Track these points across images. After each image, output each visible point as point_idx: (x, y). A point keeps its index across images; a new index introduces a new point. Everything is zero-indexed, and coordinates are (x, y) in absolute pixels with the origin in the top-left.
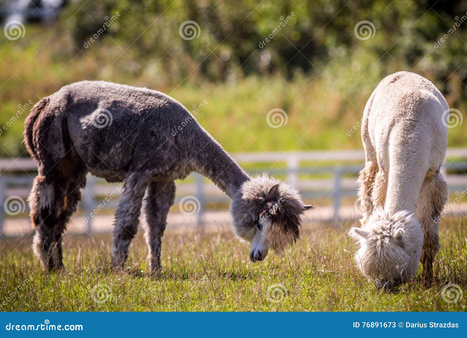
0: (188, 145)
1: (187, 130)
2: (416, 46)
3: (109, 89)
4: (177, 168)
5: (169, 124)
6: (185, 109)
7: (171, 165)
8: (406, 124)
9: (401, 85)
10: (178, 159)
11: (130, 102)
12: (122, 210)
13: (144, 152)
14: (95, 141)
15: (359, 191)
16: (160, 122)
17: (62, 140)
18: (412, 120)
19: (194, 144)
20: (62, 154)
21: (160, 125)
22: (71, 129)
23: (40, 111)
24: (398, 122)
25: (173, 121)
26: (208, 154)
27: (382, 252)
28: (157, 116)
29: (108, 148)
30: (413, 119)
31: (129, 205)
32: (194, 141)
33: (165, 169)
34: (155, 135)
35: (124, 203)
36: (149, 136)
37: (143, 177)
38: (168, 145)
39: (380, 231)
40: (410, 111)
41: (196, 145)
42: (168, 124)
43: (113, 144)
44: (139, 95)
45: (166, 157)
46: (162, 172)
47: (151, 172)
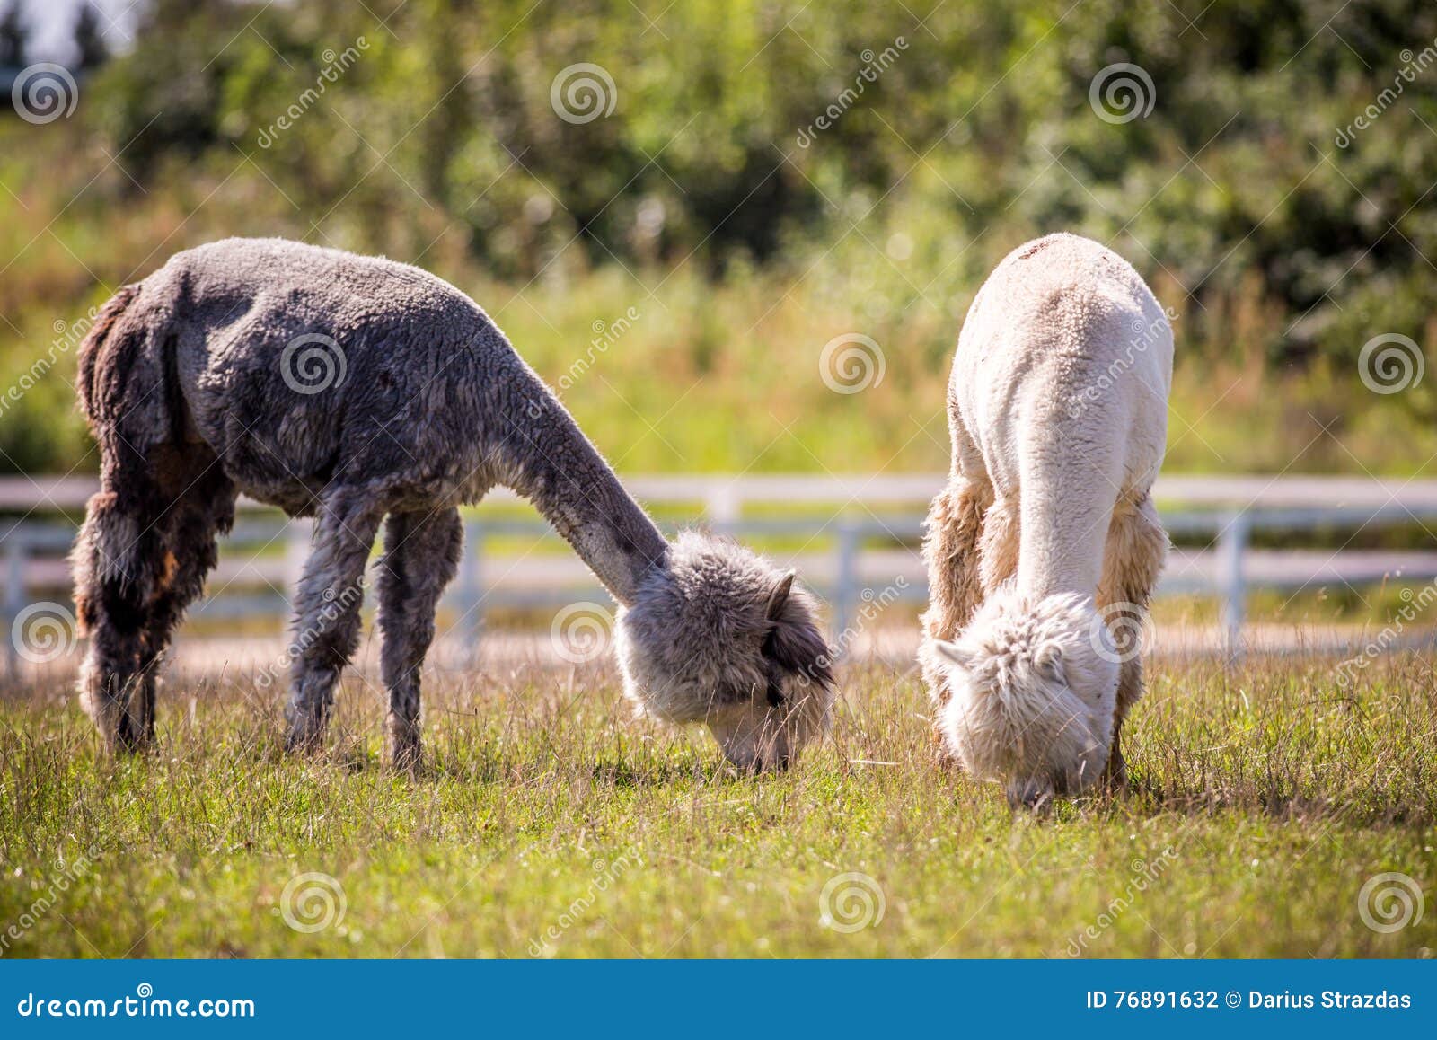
0: (486, 406)
1: (485, 368)
2: (1066, 194)
3: (289, 260)
4: (452, 470)
5: (432, 352)
6: (481, 314)
7: (435, 462)
8: (1063, 367)
9: (1044, 266)
10: (453, 445)
11: (336, 294)
12: (312, 590)
13: (363, 430)
14: (240, 403)
15: (926, 541)
16: (408, 347)
17: (161, 397)
18: (1075, 356)
19: (505, 403)
20: (160, 434)
21: (407, 356)
22: (185, 367)
23: (112, 319)
24: (1041, 361)
25: (446, 342)
26: (540, 431)
27: (1015, 700)
28: (399, 331)
29: (272, 419)
30: (1079, 353)
31: (329, 576)
32: (505, 396)
33: (421, 472)
34: (393, 383)
35: (317, 572)
36: (378, 385)
37: (362, 499)
38: (427, 409)
39: (1002, 644)
40: (1069, 332)
41: (509, 404)
42: (430, 350)
43: (286, 409)
44: (362, 276)
45: (419, 441)
46: (412, 482)
47: (384, 483)
